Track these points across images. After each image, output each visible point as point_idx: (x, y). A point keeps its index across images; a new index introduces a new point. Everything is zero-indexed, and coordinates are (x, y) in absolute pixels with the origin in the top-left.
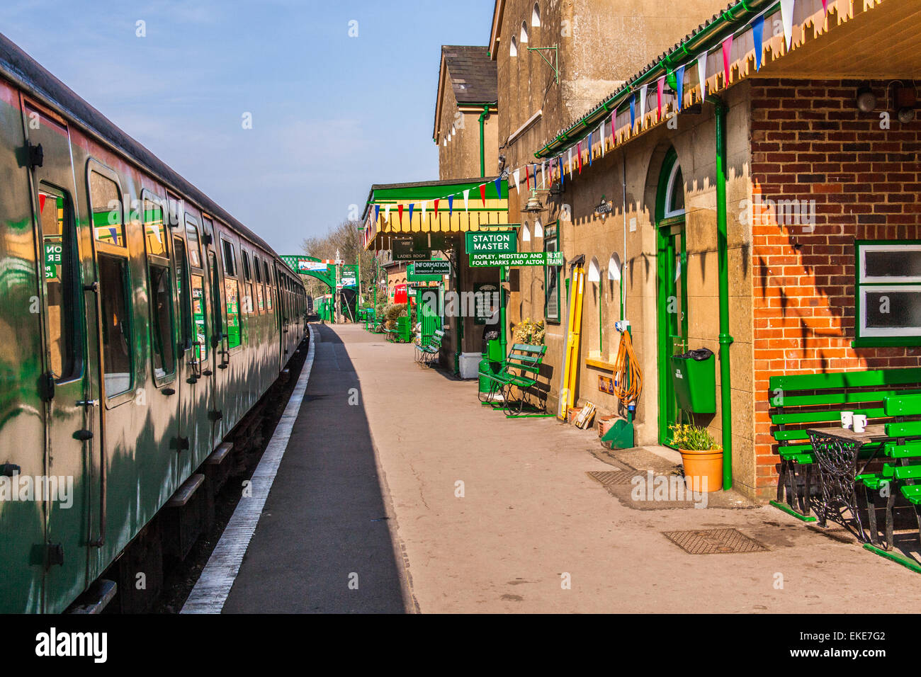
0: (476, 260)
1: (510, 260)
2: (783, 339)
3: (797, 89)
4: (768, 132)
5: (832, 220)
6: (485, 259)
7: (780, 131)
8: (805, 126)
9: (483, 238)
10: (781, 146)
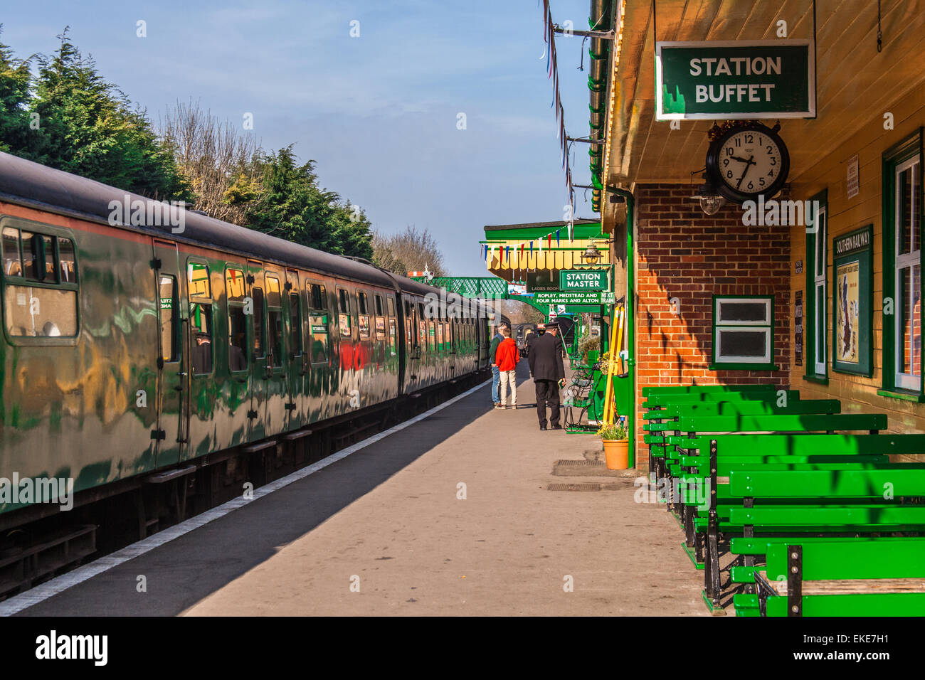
0: (540, 298)
1: (569, 299)
2: (659, 362)
3: (671, 191)
4: (650, 220)
5: (696, 281)
6: (547, 298)
7: (659, 220)
8: (678, 216)
9: (575, 277)
10: (659, 229)
